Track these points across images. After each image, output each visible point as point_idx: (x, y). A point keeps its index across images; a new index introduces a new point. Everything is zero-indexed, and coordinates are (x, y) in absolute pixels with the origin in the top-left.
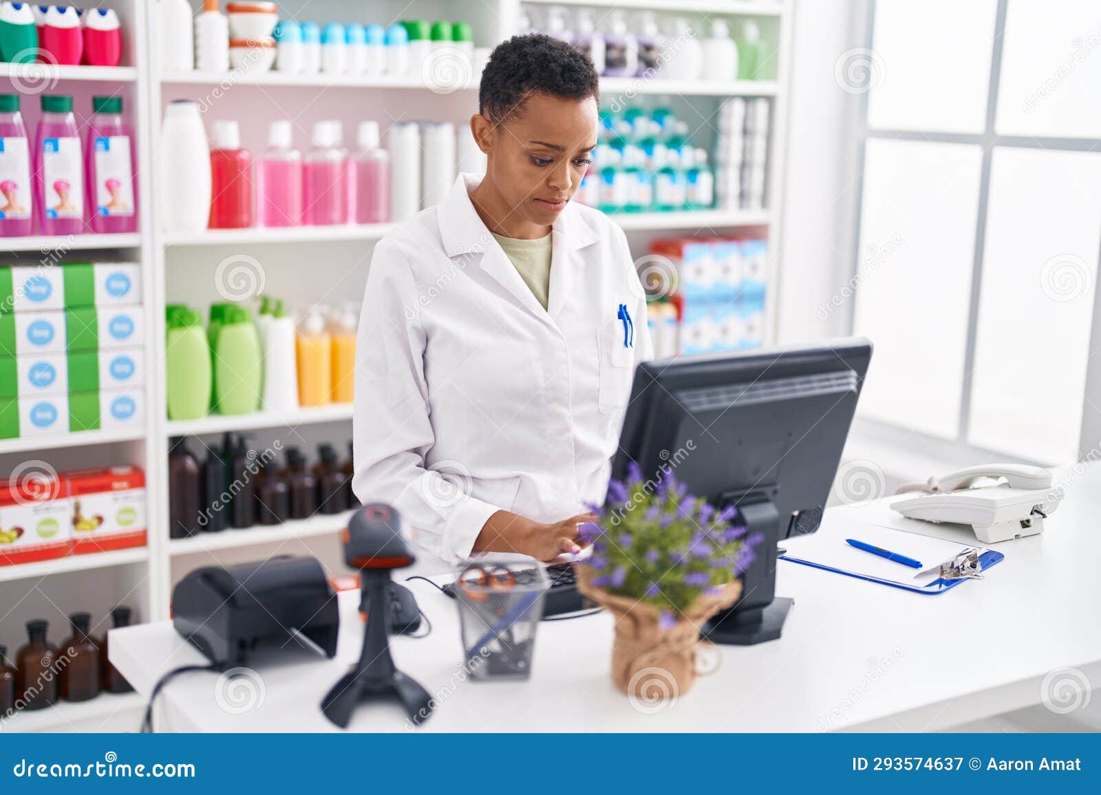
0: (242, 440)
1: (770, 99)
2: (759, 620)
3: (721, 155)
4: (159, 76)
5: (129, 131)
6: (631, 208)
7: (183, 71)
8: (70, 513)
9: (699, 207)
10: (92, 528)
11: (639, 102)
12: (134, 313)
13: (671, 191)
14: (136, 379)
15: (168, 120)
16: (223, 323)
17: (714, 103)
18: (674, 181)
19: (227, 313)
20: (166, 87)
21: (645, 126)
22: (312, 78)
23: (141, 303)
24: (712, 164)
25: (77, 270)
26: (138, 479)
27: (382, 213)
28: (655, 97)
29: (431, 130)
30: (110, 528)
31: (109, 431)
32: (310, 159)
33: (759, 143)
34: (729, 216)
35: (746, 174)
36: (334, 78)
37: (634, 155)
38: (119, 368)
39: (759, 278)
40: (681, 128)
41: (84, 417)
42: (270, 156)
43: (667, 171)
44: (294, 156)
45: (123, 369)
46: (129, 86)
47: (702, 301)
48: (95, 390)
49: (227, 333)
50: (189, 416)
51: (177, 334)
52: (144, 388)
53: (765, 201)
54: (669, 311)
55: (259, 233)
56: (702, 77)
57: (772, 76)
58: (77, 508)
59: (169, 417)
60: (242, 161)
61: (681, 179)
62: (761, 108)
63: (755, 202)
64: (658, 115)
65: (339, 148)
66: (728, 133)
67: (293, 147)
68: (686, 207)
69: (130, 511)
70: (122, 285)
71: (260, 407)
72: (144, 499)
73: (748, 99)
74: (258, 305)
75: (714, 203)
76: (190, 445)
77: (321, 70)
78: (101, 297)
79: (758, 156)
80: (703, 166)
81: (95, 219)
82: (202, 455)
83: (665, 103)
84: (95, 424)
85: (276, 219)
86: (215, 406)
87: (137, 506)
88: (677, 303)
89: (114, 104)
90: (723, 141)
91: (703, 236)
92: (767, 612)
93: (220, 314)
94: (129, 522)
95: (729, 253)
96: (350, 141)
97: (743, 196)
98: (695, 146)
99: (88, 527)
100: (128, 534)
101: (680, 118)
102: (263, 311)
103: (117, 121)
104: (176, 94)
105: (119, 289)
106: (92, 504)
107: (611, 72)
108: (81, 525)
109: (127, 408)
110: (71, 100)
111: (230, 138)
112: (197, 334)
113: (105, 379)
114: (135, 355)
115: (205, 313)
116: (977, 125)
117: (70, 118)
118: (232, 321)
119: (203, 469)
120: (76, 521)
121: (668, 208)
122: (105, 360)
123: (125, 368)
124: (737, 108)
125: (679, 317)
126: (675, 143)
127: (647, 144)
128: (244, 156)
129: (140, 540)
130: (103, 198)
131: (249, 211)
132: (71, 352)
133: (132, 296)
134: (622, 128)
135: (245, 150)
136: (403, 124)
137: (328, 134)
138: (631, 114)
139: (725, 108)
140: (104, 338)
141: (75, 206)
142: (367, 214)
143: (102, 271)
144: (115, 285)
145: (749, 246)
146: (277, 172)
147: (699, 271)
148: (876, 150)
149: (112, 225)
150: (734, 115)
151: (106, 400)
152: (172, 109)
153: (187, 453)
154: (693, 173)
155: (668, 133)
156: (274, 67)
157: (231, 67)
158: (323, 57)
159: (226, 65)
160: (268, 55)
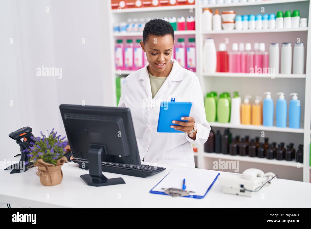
4: (202, 32)
7: (209, 31)
15: (206, 44)
20: (204, 35)
22: (246, 31)
29: (284, 46)
32: (244, 54)
36: (253, 30)
44: (239, 53)
46: (194, 35)
49: (221, 101)
71: (229, 121)
77: (249, 28)
82: (215, 132)
86: (217, 120)
89: (193, 40)
104: (207, 37)
110: (184, 39)
111: (223, 48)
117: (183, 44)
129: (196, 150)
130: (189, 63)
136: (274, 44)
152: (206, 41)
156: (235, 28)
157: (223, 28)
158: (249, 25)
159: (220, 28)
160: (232, 25)
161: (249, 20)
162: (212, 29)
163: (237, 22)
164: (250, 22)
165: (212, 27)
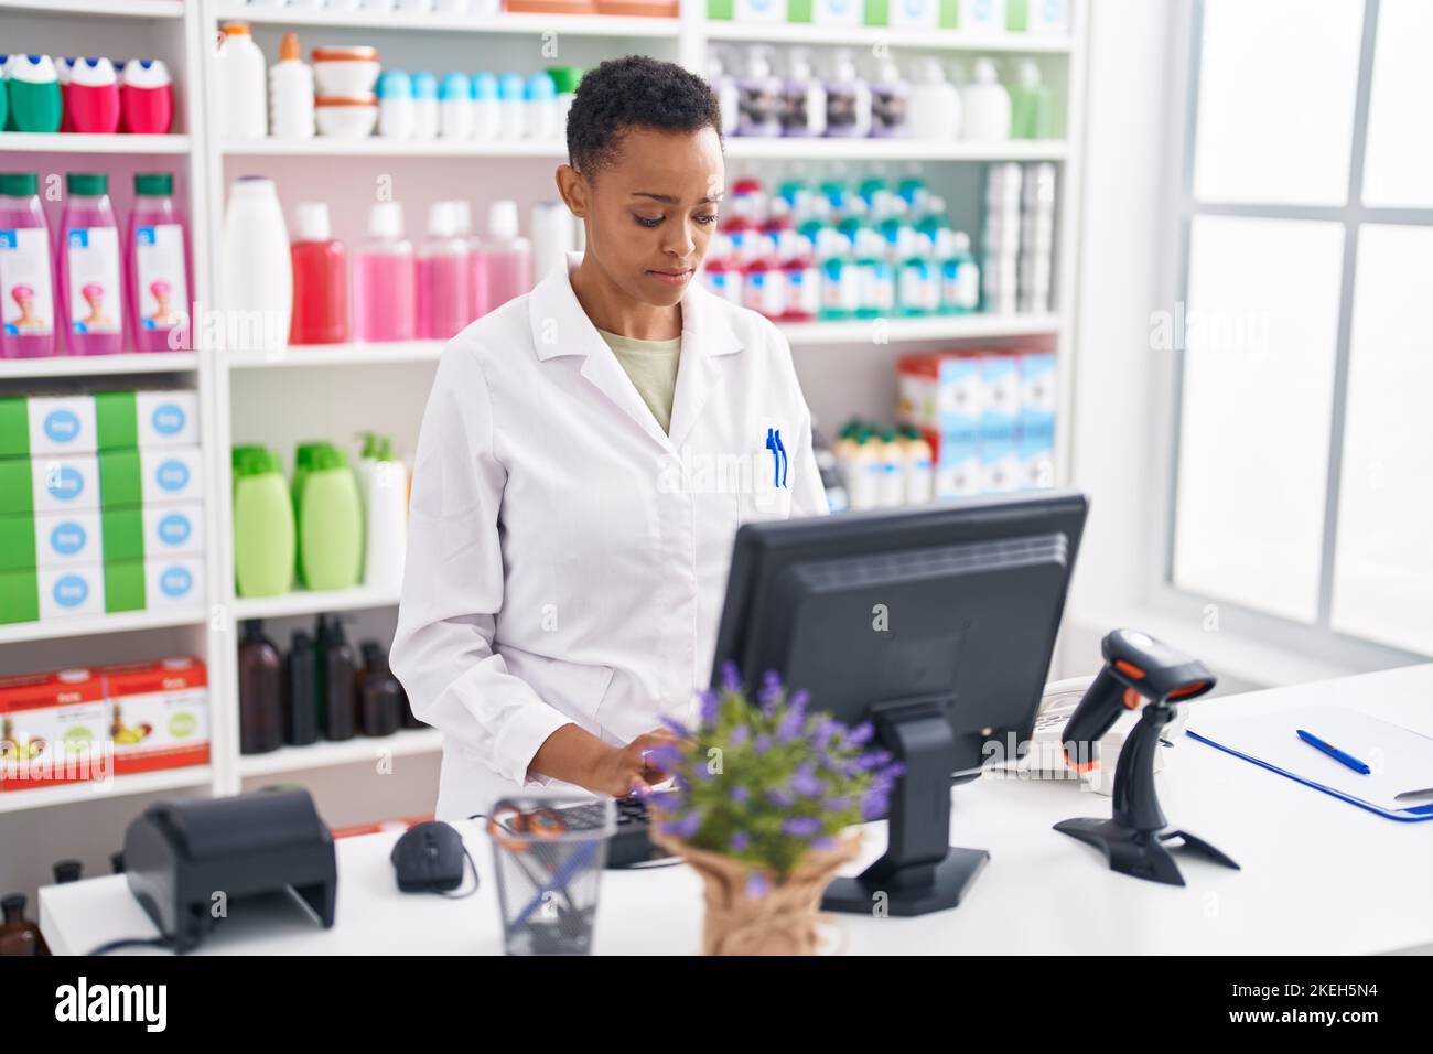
0: (338, 626)
1: (1057, 166)
2: (929, 881)
3: (990, 241)
4: (220, 146)
5: (183, 219)
6: (865, 313)
7: (254, 139)
8: (107, 721)
9: (960, 310)
10: (137, 740)
11: (879, 171)
12: (190, 457)
13: (921, 289)
14: (194, 543)
15: (234, 204)
16: (311, 469)
17: (983, 170)
18: (924, 276)
19: (316, 455)
20: (229, 160)
21: (887, 203)
22: (427, 145)
23: (199, 444)
24: (979, 254)
25: (115, 402)
26: (197, 676)
28: (902, 164)
30: (160, 741)
31: (159, 612)
32: (426, 252)
33: (1043, 224)
34: (1003, 321)
35: (1026, 264)
36: (457, 144)
37: (870, 242)
38: (170, 530)
39: (1046, 405)
40: (934, 204)
41: (125, 595)
42: (372, 249)
43: (915, 263)
44: (404, 249)
45: (176, 530)
46: (181, 159)
47: (965, 436)
48: (139, 558)
49: (316, 482)
50: (265, 593)
51: (248, 484)
52: (204, 556)
53: (1052, 302)
54: (920, 450)
55: (357, 351)
56: (961, 136)
57: (1060, 132)
58: (117, 714)
59: (238, 592)
60: (335, 256)
61: (934, 273)
62: (1046, 177)
63: (1039, 303)
64: (906, 188)
65: (467, 237)
66: (1000, 211)
67: (405, 237)
68: (943, 310)
69: (186, 717)
70: (174, 420)
71: (361, 580)
72: (206, 702)
73: (1026, 165)
74: (360, 445)
75: (982, 304)
76: (268, 631)
77: (439, 134)
78: (146, 435)
79: (1043, 241)
80: (966, 255)
81: (138, 334)
82: (285, 644)
83: (916, 171)
84: (138, 602)
85: (381, 330)
86: (300, 580)
87: (197, 711)
88: (932, 440)
89: (162, 184)
90: (992, 222)
91: (968, 349)
92: (940, 870)
93: (308, 458)
94: (187, 732)
95: (1004, 372)
96: (480, 227)
97: (1021, 295)
98: (955, 228)
99: (131, 739)
100: (186, 748)
101: (935, 192)
102: (367, 453)
103: (167, 205)
104: (243, 169)
105: (170, 426)
106: (137, 708)
107: (835, 131)
108: (123, 736)
109: (182, 582)
110: (106, 179)
111: (317, 225)
112: (276, 486)
113: (152, 543)
114: (192, 513)
115: (289, 458)
116: (1337, 196)
118: (322, 467)
119: (287, 664)
120: (115, 731)
121: (916, 313)
122: (151, 518)
123: (179, 529)
124: (1012, 177)
125: (934, 458)
126: (928, 225)
127: (889, 228)
128: (336, 249)
129: (199, 756)
130: (147, 306)
131: (344, 321)
132: (107, 508)
133: (187, 434)
134: (855, 205)
135: (337, 240)
136: (550, 205)
137: (449, 218)
138: (868, 189)
139: (995, 177)
140: (150, 490)
141: (110, 317)
143: (147, 403)
144: (165, 420)
145: (1030, 362)
146: (380, 270)
147: (961, 397)
148: (1206, 231)
149: (159, 341)
150: (1007, 187)
151: (153, 571)
152: (239, 188)
153: (266, 641)
154: (950, 266)
155: (917, 213)
156: (376, 132)
157: (318, 133)
158: (441, 117)
159: (310, 130)
160: (366, 116)
161: (442, 94)
162: (270, 133)
163: (387, 103)
164: (447, 104)
165: (270, 123)
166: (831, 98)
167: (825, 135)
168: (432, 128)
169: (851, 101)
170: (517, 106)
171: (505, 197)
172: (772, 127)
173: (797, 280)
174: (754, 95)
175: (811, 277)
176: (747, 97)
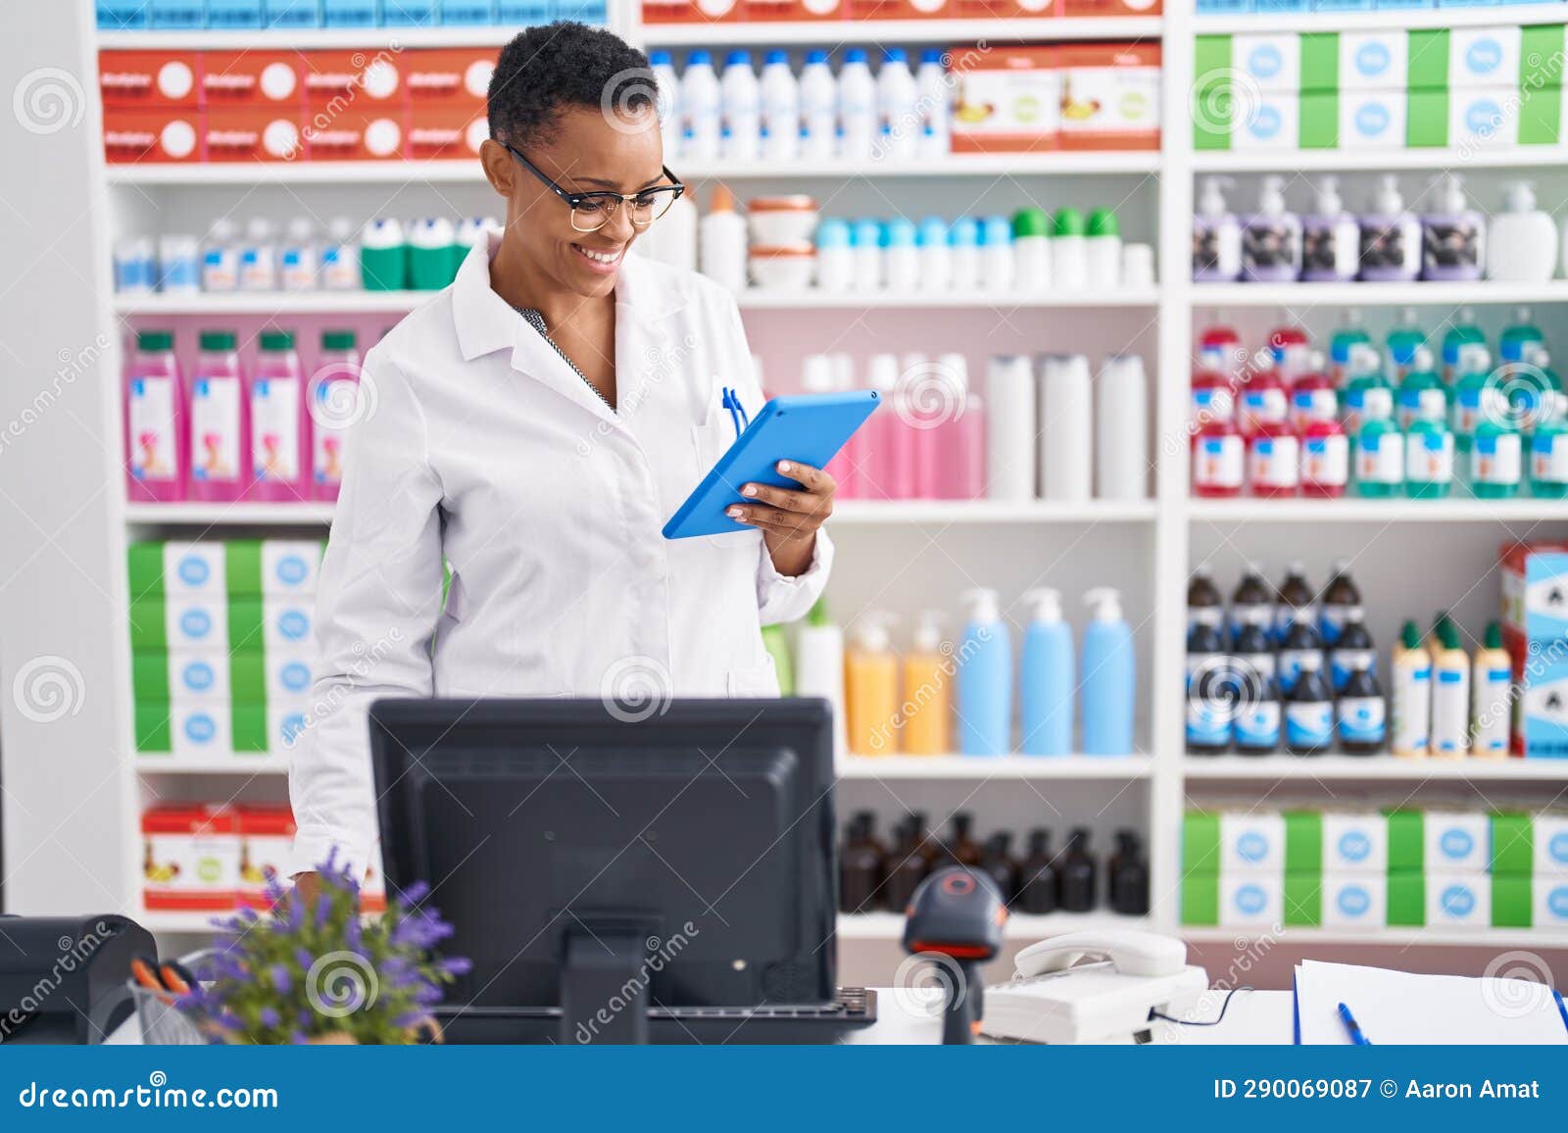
6: (1416, 489)
9: (1552, 489)
21: (1475, 358)
22: (869, 295)
27: (973, 484)
29: (1053, 370)
36: (902, 293)
40: (1542, 361)
54: (1497, 658)
56: (1558, 275)
61: (1514, 445)
64: (1509, 339)
68: (1524, 489)
77: (883, 284)
80: (1562, 425)
88: (1514, 645)
98: (1560, 389)
101: (1545, 344)
107: (1371, 273)
125: (1517, 669)
136: (1006, 359)
142: (949, 487)
154: (1539, 438)
156: (814, 283)
157: (751, 284)
158: (884, 266)
159: (743, 281)
160: (801, 267)
161: (884, 241)
163: (823, 253)
164: (893, 252)
166: (1366, 234)
167: (1359, 278)
168: (871, 276)
169: (1394, 235)
170: (968, 252)
171: (952, 349)
172: (1288, 272)
173: (1319, 449)
174: (1260, 233)
175: (1336, 447)
176: (1250, 237)
